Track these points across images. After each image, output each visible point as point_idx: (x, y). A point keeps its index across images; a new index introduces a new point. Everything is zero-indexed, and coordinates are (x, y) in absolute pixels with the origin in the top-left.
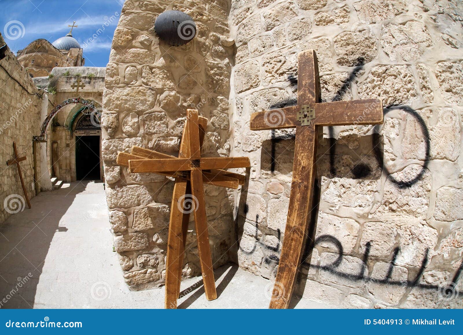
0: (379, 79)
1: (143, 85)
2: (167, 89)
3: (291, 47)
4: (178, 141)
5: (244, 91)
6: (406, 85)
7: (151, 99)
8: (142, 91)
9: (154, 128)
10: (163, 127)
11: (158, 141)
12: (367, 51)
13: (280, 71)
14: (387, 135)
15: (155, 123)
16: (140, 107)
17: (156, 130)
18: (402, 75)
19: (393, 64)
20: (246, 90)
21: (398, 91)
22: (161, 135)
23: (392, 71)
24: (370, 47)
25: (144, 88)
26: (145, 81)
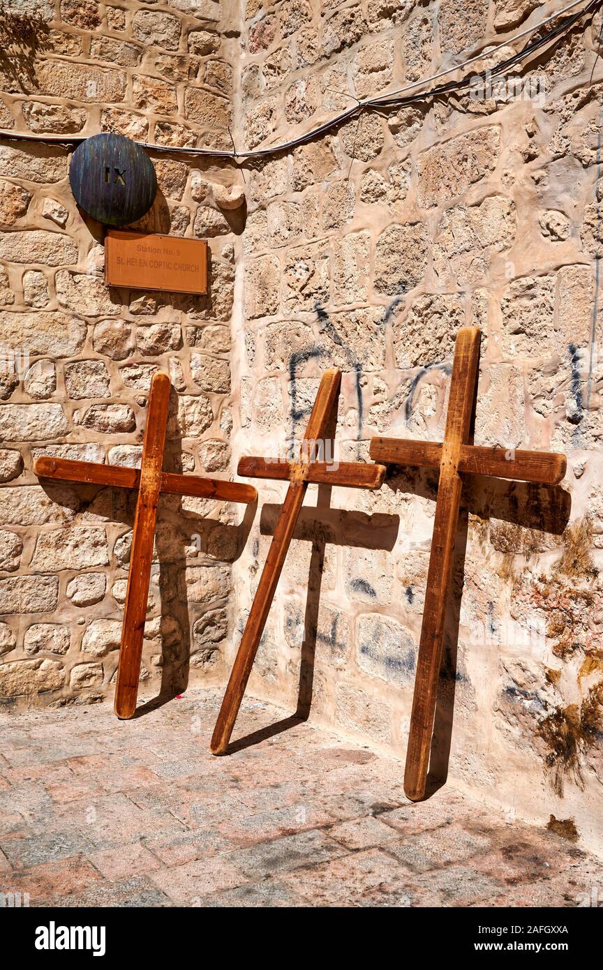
0: (420, 319)
1: (61, 308)
2: (105, 317)
3: (323, 244)
4: (128, 412)
5: (257, 318)
6: (451, 328)
7: (77, 336)
8: (59, 320)
9: (85, 389)
10: (101, 389)
11: (92, 411)
12: (413, 267)
13: (306, 291)
14: (422, 411)
15: (87, 379)
16: (57, 350)
17: (87, 391)
18: (448, 313)
19: (440, 292)
20: (260, 316)
21: (440, 339)
22: (97, 401)
23: (437, 306)
24: (418, 259)
25: (62, 315)
26: (64, 301)
